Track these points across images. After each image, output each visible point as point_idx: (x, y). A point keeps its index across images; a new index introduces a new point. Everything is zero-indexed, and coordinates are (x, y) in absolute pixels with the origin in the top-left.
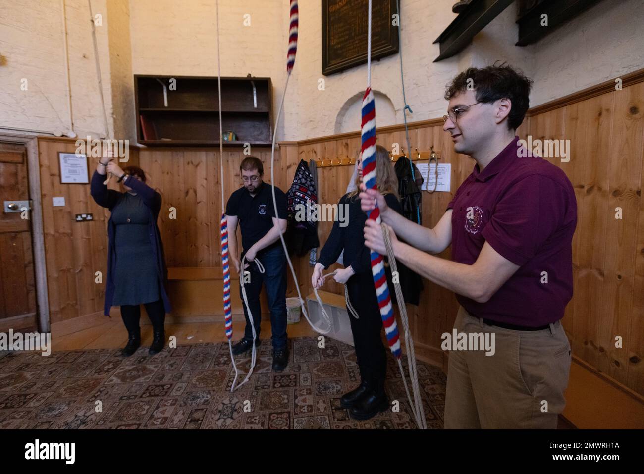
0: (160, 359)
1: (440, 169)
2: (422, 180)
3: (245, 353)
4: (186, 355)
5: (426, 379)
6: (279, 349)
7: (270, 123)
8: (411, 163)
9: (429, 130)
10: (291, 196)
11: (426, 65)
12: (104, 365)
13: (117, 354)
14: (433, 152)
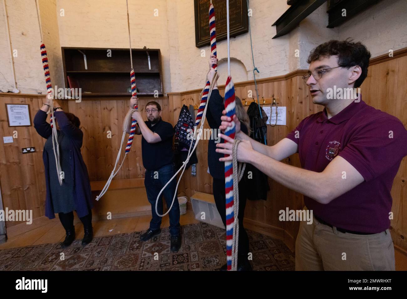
0: (90, 249)
1: (279, 110)
2: (267, 118)
3: (151, 239)
4: (109, 244)
5: (274, 250)
6: (175, 236)
7: (160, 80)
8: (259, 107)
9: (270, 84)
10: (177, 130)
11: (267, 41)
12: (49, 257)
13: (58, 247)
14: (274, 99)
